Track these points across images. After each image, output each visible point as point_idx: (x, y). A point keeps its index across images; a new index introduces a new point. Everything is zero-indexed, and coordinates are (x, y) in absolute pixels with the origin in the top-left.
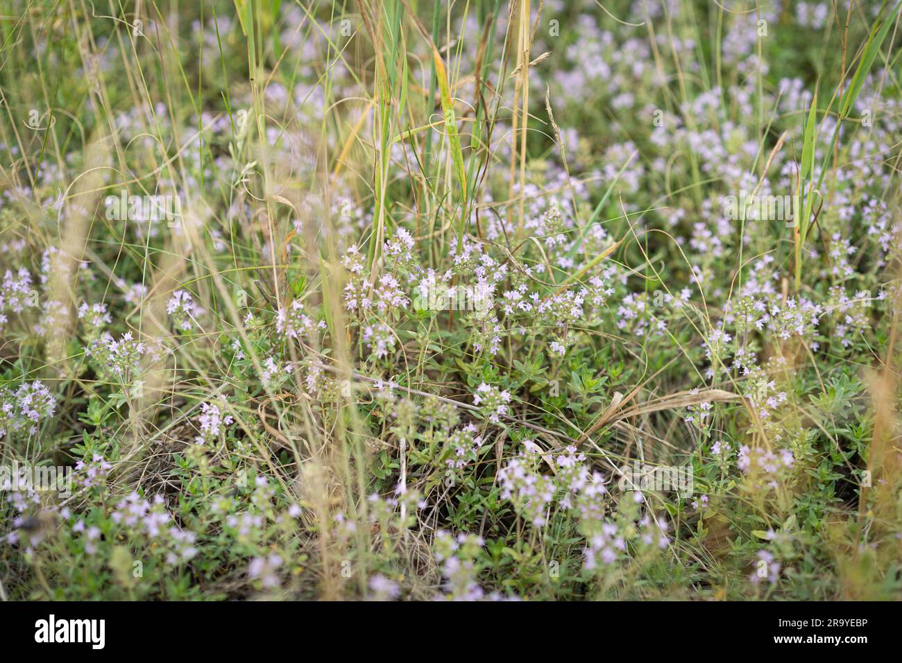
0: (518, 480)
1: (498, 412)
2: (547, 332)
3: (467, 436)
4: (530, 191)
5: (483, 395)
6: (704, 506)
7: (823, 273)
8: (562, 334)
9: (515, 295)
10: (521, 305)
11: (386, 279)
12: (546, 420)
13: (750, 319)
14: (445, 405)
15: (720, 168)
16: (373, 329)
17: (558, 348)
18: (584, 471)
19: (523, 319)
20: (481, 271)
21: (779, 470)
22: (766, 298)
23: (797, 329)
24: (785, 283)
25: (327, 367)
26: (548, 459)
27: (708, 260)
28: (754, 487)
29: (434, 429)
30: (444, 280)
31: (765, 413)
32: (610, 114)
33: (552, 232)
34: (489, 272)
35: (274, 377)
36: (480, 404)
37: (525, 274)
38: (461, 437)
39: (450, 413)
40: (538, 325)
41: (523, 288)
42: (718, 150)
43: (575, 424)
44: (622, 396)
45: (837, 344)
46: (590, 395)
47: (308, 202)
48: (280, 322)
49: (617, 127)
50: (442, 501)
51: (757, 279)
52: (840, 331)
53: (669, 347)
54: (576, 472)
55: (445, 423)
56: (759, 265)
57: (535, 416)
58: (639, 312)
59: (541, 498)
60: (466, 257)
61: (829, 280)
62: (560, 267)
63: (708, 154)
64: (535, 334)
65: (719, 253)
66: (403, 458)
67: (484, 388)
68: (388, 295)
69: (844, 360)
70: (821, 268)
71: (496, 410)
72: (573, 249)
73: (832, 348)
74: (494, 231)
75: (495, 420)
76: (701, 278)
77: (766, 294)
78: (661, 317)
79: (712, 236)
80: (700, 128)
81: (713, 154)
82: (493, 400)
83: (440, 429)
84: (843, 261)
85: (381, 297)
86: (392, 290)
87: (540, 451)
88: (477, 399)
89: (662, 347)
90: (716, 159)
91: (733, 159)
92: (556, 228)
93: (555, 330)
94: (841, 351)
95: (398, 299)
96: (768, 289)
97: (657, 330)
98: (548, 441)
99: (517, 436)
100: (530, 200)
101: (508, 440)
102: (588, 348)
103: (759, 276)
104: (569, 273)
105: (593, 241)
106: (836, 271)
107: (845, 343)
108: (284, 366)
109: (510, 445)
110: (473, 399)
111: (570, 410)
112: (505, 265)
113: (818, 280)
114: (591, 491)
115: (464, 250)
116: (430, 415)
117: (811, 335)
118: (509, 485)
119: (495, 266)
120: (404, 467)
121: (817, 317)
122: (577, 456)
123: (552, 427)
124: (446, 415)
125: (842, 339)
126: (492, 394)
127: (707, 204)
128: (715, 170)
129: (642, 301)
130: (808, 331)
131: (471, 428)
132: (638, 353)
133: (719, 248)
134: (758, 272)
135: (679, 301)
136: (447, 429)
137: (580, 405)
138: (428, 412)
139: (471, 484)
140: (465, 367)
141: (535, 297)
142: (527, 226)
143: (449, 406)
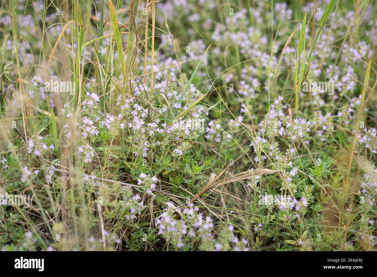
0: (168, 224)
1: (151, 188)
2: (171, 143)
3: (136, 202)
4: (155, 69)
5: (143, 179)
6: (260, 229)
7: (307, 104)
8: (179, 144)
9: (154, 125)
10: (158, 130)
11: (86, 120)
12: (173, 190)
13: (275, 131)
14: (124, 187)
15: (250, 52)
16: (83, 148)
17: (178, 151)
18: (200, 217)
19: (159, 138)
20: (135, 113)
21: (301, 208)
22: (281, 119)
23: (299, 134)
24: (290, 111)
25: (57, 170)
26: (179, 211)
27: (248, 100)
28: (287, 217)
29: (118, 199)
30: (119, 119)
31: (290, 179)
32: (187, 25)
33: (170, 90)
34: (139, 113)
35: (29, 177)
36: (141, 184)
37: (159, 113)
38: (133, 202)
39: (128, 191)
40: (166, 140)
41: (158, 121)
42: (248, 42)
43: (189, 190)
44: (215, 175)
45: (318, 140)
46: (196, 175)
47: (35, 81)
48: (30, 147)
49: (191, 32)
50: (123, 238)
51: (275, 109)
52: (319, 134)
53: (232, 148)
54: (196, 218)
55: (125, 196)
56: (276, 102)
57: (168, 188)
58: (217, 130)
59: (181, 232)
60: (127, 106)
61: (310, 107)
62: (175, 108)
63: (243, 45)
64: (165, 145)
65: (253, 96)
66: (100, 216)
67: (143, 175)
68: (88, 129)
69: (322, 148)
70: (305, 101)
71: (149, 187)
72: (180, 99)
73: (315, 143)
74: (138, 91)
75: (149, 192)
76: (247, 109)
77: (281, 117)
78: (228, 131)
79: (250, 88)
80: (237, 31)
81: (246, 44)
82: (148, 181)
83: (122, 199)
84: (318, 98)
85: (85, 130)
86: (90, 126)
87: (174, 207)
88: (140, 182)
89: (228, 148)
90: (247, 47)
91: (256, 46)
92: (172, 88)
93: (175, 142)
94: (320, 144)
95: (94, 131)
96: (281, 114)
97: (227, 139)
98: (176, 201)
99: (160, 200)
100: (155, 73)
101: (155, 202)
102: (191, 150)
103: (276, 107)
104: (179, 111)
105: (190, 94)
106: (315, 103)
107: (323, 139)
108: (34, 170)
109: (156, 204)
110: (138, 182)
111: (185, 183)
112: (147, 109)
113: (304, 108)
114: (206, 226)
115: (125, 102)
116: (116, 192)
117: (305, 137)
118: (162, 227)
119: (142, 110)
120: (102, 220)
121: (309, 127)
122: (194, 208)
123: (176, 194)
124: (126, 192)
125: (321, 137)
126: (148, 179)
127: (244, 71)
128: (247, 53)
129: (218, 123)
130: (304, 135)
131: (137, 197)
132: (218, 151)
133: (253, 94)
134: (276, 105)
135: (237, 123)
136: (126, 199)
137: (191, 181)
138: (115, 191)
139: (138, 227)
140: (128, 164)
141: (164, 125)
142: (155, 87)
143: (127, 187)
